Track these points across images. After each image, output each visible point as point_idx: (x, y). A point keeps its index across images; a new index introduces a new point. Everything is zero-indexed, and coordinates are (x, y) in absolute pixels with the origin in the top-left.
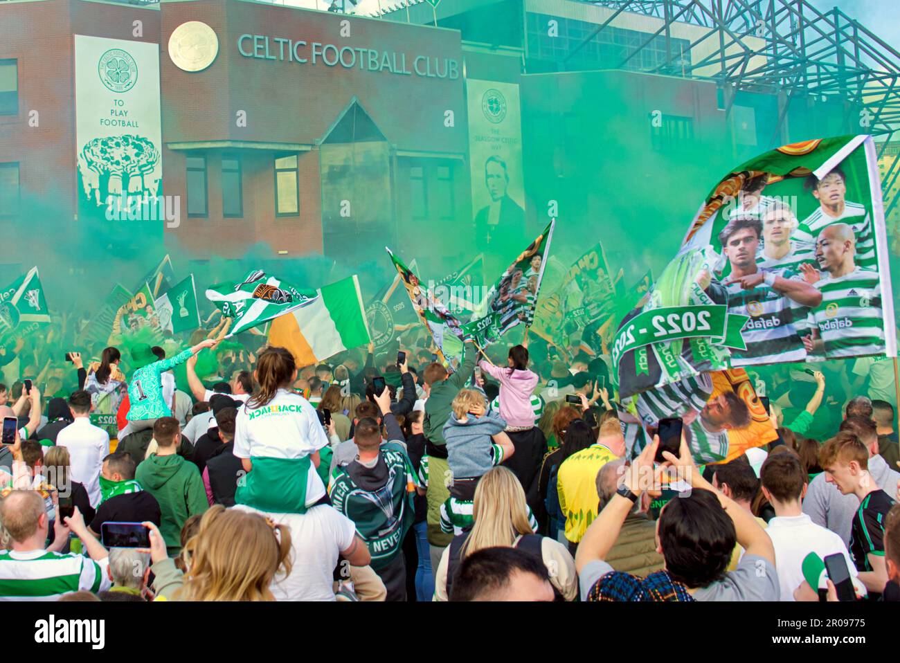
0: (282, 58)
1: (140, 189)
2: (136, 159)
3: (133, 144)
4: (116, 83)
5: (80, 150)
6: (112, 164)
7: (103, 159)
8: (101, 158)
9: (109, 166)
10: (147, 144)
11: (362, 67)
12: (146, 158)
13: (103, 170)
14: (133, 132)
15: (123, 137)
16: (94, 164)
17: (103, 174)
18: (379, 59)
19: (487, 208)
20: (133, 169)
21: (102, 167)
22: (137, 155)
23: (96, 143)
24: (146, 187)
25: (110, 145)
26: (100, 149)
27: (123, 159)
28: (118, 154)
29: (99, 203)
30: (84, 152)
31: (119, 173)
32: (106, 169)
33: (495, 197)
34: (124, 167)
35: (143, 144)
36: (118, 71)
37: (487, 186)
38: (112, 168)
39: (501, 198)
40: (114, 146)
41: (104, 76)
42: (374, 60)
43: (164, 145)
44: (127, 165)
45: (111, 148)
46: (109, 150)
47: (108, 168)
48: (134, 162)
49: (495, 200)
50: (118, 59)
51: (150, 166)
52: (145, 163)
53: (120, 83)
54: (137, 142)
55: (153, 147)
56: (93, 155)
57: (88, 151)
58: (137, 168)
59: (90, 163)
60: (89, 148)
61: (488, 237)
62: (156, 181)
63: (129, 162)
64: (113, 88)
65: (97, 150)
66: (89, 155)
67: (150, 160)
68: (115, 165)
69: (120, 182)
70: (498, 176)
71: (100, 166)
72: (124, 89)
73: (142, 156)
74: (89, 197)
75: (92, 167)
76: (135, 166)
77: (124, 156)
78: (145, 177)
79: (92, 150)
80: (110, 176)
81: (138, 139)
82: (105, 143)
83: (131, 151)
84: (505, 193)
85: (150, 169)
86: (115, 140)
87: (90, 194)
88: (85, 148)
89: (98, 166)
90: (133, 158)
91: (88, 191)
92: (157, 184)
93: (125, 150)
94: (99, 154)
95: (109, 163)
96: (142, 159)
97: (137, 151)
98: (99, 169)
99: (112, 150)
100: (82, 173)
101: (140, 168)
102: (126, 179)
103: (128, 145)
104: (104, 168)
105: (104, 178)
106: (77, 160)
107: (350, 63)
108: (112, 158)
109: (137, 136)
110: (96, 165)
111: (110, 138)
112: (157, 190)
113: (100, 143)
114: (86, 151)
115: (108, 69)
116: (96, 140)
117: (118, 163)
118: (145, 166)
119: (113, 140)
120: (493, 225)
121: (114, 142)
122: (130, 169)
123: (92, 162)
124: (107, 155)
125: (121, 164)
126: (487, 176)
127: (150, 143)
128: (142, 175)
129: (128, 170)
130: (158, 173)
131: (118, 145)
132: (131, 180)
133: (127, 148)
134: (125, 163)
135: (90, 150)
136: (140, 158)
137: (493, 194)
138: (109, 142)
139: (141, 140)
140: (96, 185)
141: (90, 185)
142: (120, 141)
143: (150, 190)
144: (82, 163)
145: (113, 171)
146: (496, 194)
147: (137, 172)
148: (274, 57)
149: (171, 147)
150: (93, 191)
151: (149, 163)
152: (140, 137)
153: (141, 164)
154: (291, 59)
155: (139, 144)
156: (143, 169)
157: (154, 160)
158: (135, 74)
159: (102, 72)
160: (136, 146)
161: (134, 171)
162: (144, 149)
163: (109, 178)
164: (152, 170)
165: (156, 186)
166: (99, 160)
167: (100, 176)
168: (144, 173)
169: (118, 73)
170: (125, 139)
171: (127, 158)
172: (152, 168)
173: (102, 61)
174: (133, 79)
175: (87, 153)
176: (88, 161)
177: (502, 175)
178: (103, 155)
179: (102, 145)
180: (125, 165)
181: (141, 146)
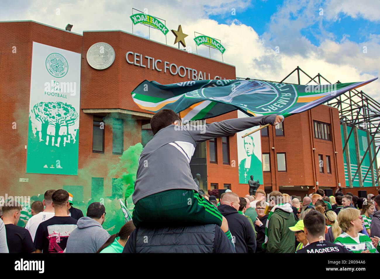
0: (149, 67)
1: (66, 134)
2: (64, 116)
3: (63, 107)
4: (55, 72)
5: (31, 107)
6: (50, 117)
7: (45, 114)
8: (44, 113)
9: (48, 118)
10: (71, 109)
11: (189, 78)
12: (70, 116)
13: (45, 121)
14: (64, 101)
15: (58, 103)
16: (39, 117)
17: (44, 123)
18: (198, 75)
19: (245, 159)
20: (62, 122)
21: (44, 119)
22: (65, 114)
23: (41, 104)
24: (69, 133)
25: (50, 106)
26: (44, 109)
27: (57, 115)
28: (54, 112)
29: (41, 140)
30: (34, 109)
31: (54, 123)
32: (46, 120)
33: (249, 154)
34: (57, 120)
35: (69, 108)
36: (57, 65)
37: (245, 148)
38: (50, 120)
39: (251, 155)
40: (52, 107)
41: (49, 67)
42: (195, 75)
43: (82, 110)
44: (59, 119)
45: (50, 108)
46: (49, 109)
47: (47, 120)
48: (63, 118)
49: (249, 156)
50: (58, 59)
51: (72, 121)
52: (70, 119)
53: (58, 72)
54: (66, 107)
55: (74, 110)
56: (39, 111)
57: (36, 109)
58: (64, 122)
59: (37, 116)
60: (37, 107)
61: (246, 175)
62: (75, 130)
63: (60, 118)
64: (54, 75)
65: (42, 109)
66: (37, 111)
67: (73, 118)
68: (51, 118)
69: (54, 129)
70: (250, 144)
71: (43, 118)
72: (60, 76)
73: (68, 115)
74: (35, 136)
75: (37, 118)
76: (64, 120)
77: (57, 114)
78: (69, 127)
79: (39, 109)
80: (48, 124)
81: (66, 105)
82: (46, 105)
83: (62, 112)
84: (253, 152)
85: (72, 123)
86: (53, 104)
87: (36, 134)
88: (34, 107)
89: (41, 118)
90: (63, 115)
91: (34, 132)
92: (76, 132)
93: (58, 110)
94: (43, 111)
95: (49, 117)
96: (68, 116)
97: (65, 112)
98: (42, 120)
99: (51, 109)
100: (32, 121)
101: (66, 122)
102: (58, 127)
103: (60, 108)
104: (45, 119)
105: (45, 126)
106: (29, 113)
107: (183, 75)
108: (51, 114)
109: (66, 103)
110: (41, 117)
111: (50, 103)
112: (75, 135)
113: (43, 105)
114: (35, 108)
115: (51, 64)
116: (42, 103)
117: (54, 117)
118: (69, 121)
119: (52, 104)
120: (247, 168)
121: (52, 105)
122: (61, 122)
123: (38, 115)
124: (48, 112)
125: (55, 118)
126: (245, 143)
127: (73, 108)
128: (67, 126)
129: (60, 122)
130: (77, 125)
131: (54, 107)
132: (60, 128)
133: (59, 109)
134: (58, 118)
135: (37, 108)
136: (66, 116)
137: (247, 153)
138: (49, 105)
139: (68, 106)
140: (40, 129)
141: (36, 129)
142: (56, 105)
143: (72, 134)
144: (32, 115)
145: (51, 122)
146: (249, 153)
147: (65, 124)
148: (145, 66)
149: (85, 111)
150: (38, 133)
151: (72, 119)
152: (68, 104)
153: (67, 119)
154: (154, 68)
155: (67, 108)
156: (68, 122)
157: (75, 118)
158: (66, 68)
159: (48, 64)
160: (65, 109)
161: (63, 123)
162: (70, 111)
163: (48, 126)
164: (73, 123)
165: (75, 133)
166: (43, 115)
167: (43, 124)
168: (69, 125)
169: (57, 67)
170: (59, 104)
171: (59, 115)
172: (73, 122)
173: (48, 59)
174: (65, 71)
175: (35, 109)
176: (36, 115)
177: (252, 144)
178: (45, 112)
179: (45, 106)
180: (58, 119)
181: (68, 109)
